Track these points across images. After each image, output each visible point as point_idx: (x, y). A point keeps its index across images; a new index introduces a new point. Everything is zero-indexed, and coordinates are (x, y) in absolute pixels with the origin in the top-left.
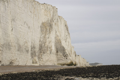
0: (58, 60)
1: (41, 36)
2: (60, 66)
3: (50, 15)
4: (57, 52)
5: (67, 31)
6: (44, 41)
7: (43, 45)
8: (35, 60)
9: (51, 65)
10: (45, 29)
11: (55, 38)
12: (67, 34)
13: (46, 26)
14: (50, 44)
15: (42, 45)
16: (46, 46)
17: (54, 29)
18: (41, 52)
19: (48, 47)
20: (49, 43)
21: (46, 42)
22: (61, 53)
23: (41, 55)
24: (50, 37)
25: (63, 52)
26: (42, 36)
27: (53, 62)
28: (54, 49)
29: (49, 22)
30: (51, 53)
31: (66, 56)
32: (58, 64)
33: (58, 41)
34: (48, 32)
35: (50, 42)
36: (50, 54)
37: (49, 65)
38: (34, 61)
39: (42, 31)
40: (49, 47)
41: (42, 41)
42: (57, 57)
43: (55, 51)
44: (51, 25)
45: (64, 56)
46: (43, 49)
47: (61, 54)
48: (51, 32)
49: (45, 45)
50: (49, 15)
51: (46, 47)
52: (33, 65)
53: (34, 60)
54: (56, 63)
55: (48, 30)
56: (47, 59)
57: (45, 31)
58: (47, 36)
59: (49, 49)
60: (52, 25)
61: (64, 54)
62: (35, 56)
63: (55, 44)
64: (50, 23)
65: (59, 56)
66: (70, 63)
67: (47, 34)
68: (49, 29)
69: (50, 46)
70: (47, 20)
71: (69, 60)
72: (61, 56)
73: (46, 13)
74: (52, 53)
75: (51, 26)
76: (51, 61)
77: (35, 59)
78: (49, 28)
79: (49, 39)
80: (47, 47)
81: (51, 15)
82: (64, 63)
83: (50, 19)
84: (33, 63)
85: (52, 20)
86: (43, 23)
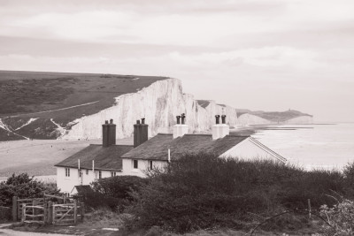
6: (159, 116)
10: (160, 105)
11: (169, 113)
13: (161, 102)
15: (157, 119)
16: (161, 120)
17: (168, 104)
18: (156, 126)
20: (163, 118)
21: (161, 117)
23: (156, 129)
24: (164, 112)
26: (158, 111)
28: (166, 123)
29: (164, 97)
33: (171, 115)
34: (163, 108)
39: (157, 107)
40: (163, 122)
41: (157, 116)
43: (168, 125)
46: (158, 123)
48: (166, 108)
49: (159, 120)
50: (164, 91)
51: (160, 122)
57: (160, 107)
58: (162, 112)
60: (166, 101)
64: (164, 99)
67: (162, 110)
68: (164, 105)
70: (162, 96)
73: (161, 89)
79: (163, 115)
83: (164, 94)
85: (167, 96)
86: (158, 99)
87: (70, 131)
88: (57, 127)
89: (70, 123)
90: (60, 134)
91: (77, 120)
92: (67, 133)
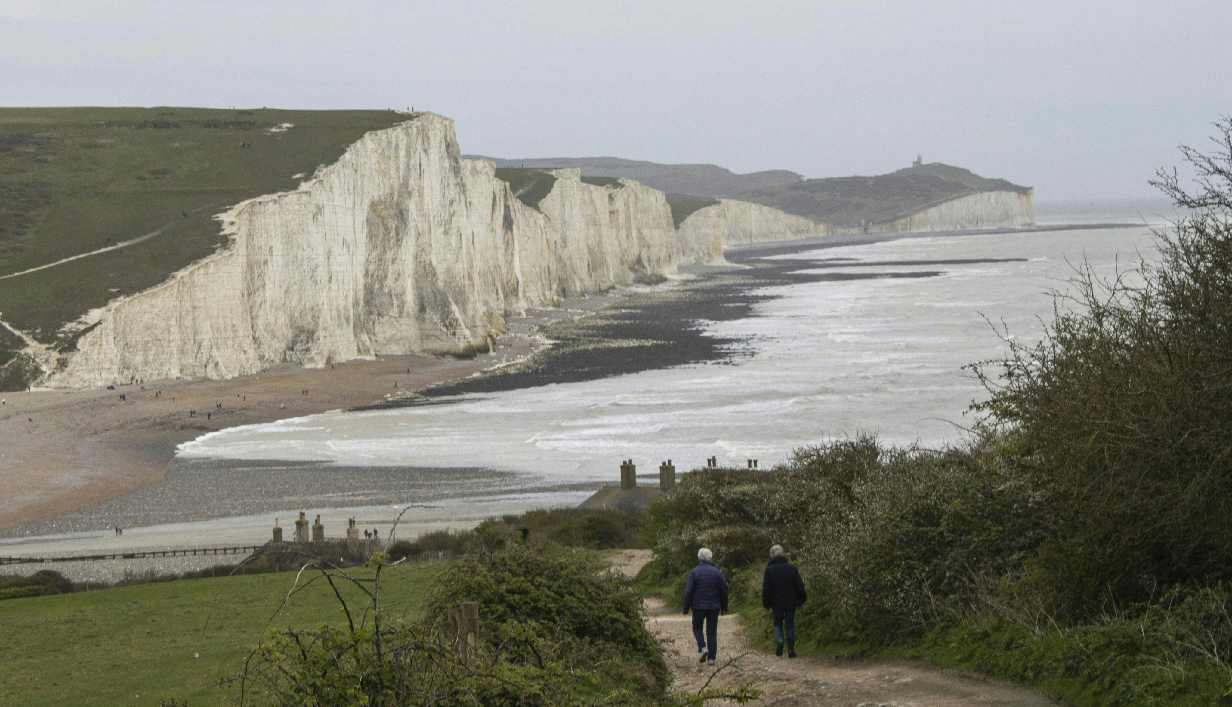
0: (425, 337)
1: (371, 257)
2: (433, 357)
3: (398, 169)
4: (422, 309)
5: (453, 181)
6: (381, 272)
7: (377, 286)
8: (364, 345)
9: (400, 353)
10: (381, 228)
11: (416, 257)
12: (453, 192)
13: (383, 218)
14: (398, 283)
15: (372, 285)
16: (386, 290)
17: (412, 225)
18: (370, 313)
19: (393, 292)
20: (397, 279)
21: (386, 277)
22: (436, 313)
23: (371, 323)
24: (399, 257)
25: (444, 312)
26: (374, 254)
27: (407, 345)
28: (410, 298)
29: (395, 198)
30: (401, 313)
31: (451, 325)
32: (424, 351)
33: (425, 268)
34: (392, 241)
35: (399, 275)
36: (400, 317)
37: (395, 353)
38: (361, 347)
39: (371, 236)
40: (396, 295)
41: (372, 275)
42: (422, 327)
43: (416, 308)
44: (401, 213)
45: (447, 327)
46: (377, 302)
47: (436, 318)
48: (404, 241)
49: (381, 288)
50: (393, 173)
51: (385, 295)
52: (359, 357)
53: (360, 344)
54: (416, 348)
55: (393, 233)
56: (389, 334)
57: (381, 235)
58: (389, 255)
59: (397, 298)
60: (405, 213)
61: (447, 318)
62: (362, 331)
63: (417, 280)
64: (398, 204)
65: (428, 325)
66: (465, 350)
67: (390, 249)
68: (397, 228)
69: (399, 290)
70: (387, 190)
71: (462, 340)
72: (436, 324)
73: (383, 166)
74: (405, 314)
75: (402, 215)
76: (402, 342)
77: (363, 339)
78: (394, 226)
79: (396, 267)
80: (390, 294)
81: (402, 166)
82: (445, 350)
83: (396, 184)
84: (359, 351)
85: (405, 191)
86: (373, 206)
87: (76, 359)
88: (21, 343)
89: (70, 326)
90: (37, 372)
91: (94, 315)
92: (62, 364)
